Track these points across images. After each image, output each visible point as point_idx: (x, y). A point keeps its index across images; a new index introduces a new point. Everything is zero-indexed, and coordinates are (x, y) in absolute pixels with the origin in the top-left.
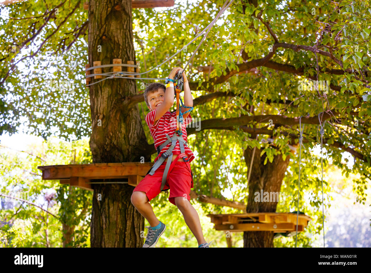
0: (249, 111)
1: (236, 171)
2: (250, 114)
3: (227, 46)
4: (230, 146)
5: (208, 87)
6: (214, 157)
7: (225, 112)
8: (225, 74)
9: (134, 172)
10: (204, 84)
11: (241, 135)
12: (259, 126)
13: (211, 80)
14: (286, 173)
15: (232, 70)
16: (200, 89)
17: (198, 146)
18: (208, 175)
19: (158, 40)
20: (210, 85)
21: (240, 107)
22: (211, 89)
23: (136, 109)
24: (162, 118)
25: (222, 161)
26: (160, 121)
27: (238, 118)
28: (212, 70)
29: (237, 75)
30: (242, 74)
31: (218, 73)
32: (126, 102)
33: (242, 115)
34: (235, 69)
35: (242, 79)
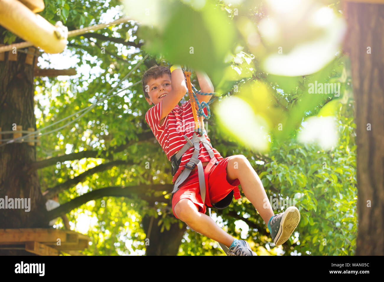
0: (147, 180)
1: (134, 238)
2: (148, 183)
3: (127, 115)
4: (129, 213)
5: (107, 155)
6: (113, 224)
7: (124, 179)
8: (125, 143)
9: (31, 238)
10: (104, 152)
11: (139, 203)
12: (157, 194)
13: (111, 149)
14: (183, 241)
15: (132, 139)
16: (99, 157)
17: (97, 212)
18: (106, 241)
19: (60, 108)
20: (110, 153)
21: (139, 175)
22: (110, 157)
23: (35, 175)
24: (171, 114)
25: (121, 228)
26: (168, 118)
27: (136, 187)
28: (112, 138)
29: (136, 144)
30: (141, 143)
31: (118, 142)
32: (25, 168)
33: (141, 183)
34: (134, 138)
35: (141, 148)
